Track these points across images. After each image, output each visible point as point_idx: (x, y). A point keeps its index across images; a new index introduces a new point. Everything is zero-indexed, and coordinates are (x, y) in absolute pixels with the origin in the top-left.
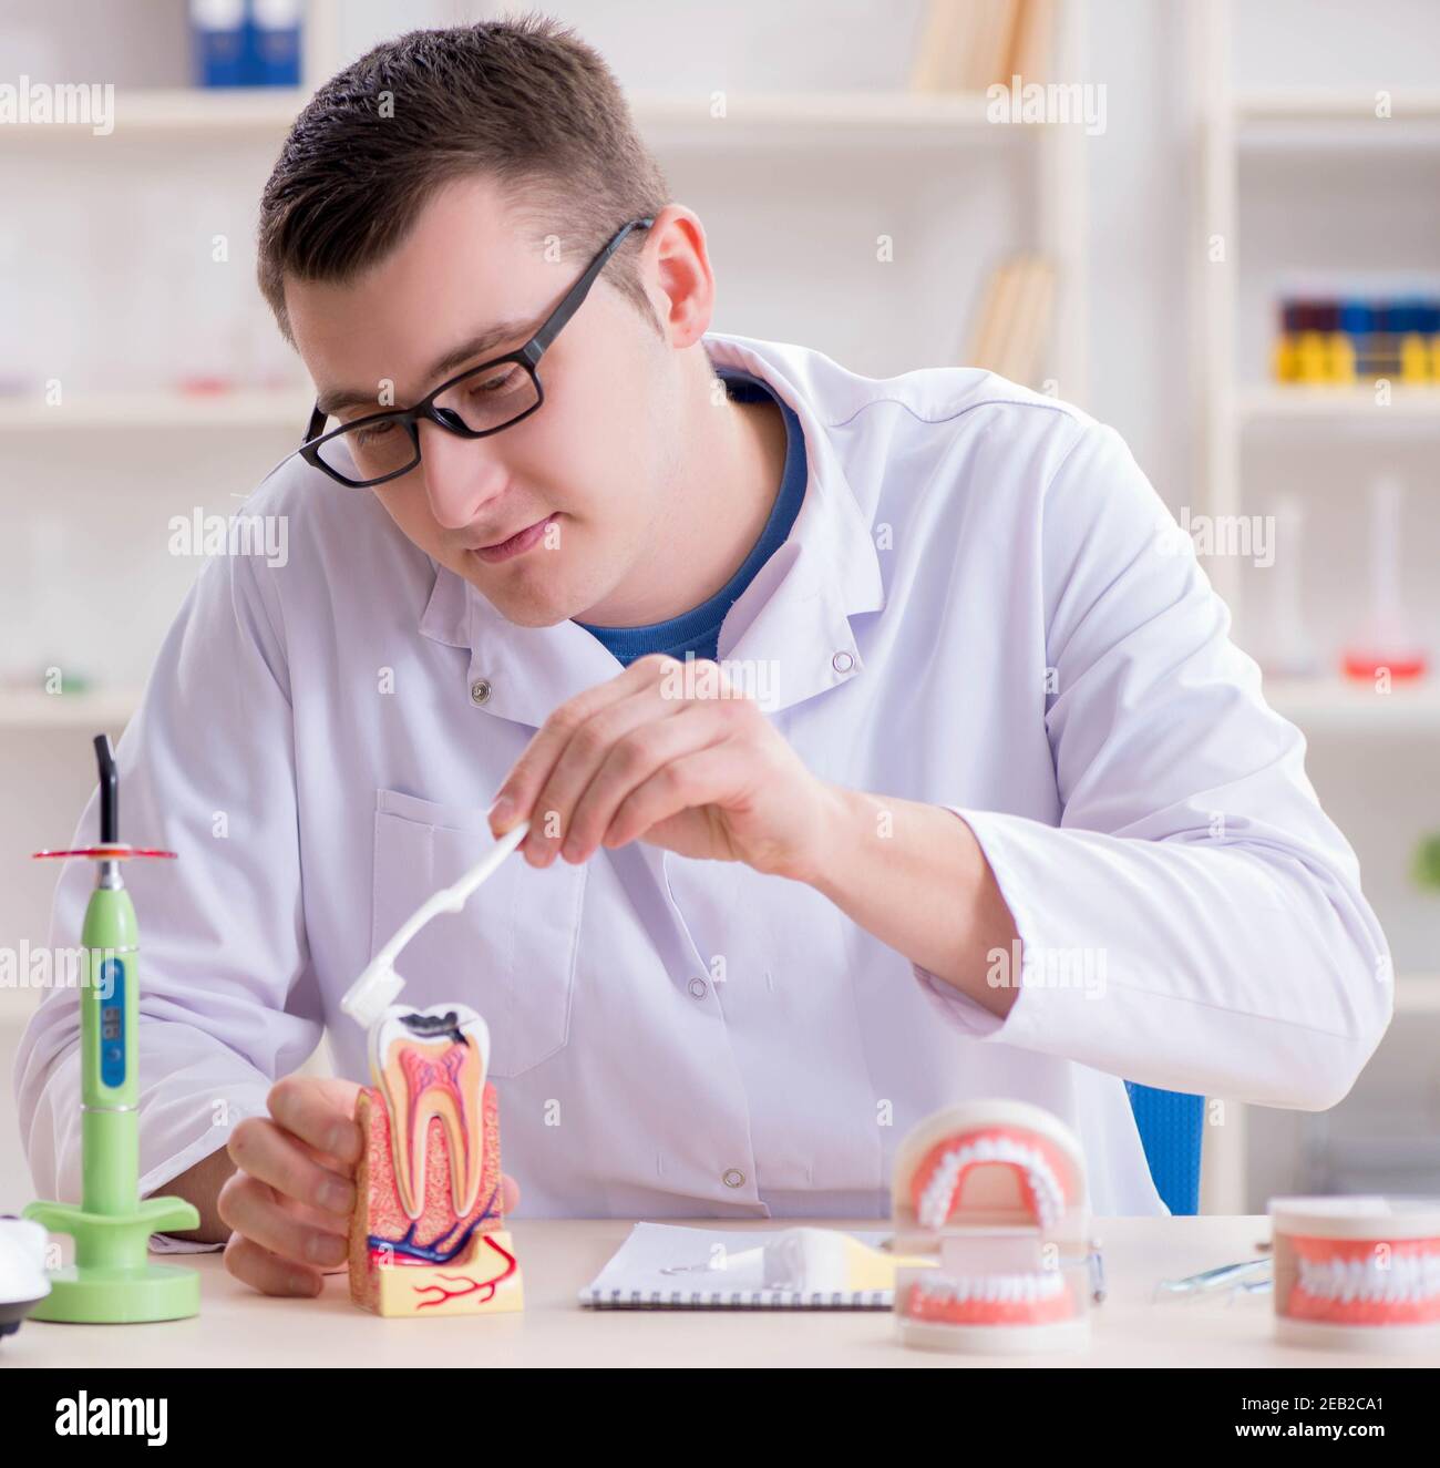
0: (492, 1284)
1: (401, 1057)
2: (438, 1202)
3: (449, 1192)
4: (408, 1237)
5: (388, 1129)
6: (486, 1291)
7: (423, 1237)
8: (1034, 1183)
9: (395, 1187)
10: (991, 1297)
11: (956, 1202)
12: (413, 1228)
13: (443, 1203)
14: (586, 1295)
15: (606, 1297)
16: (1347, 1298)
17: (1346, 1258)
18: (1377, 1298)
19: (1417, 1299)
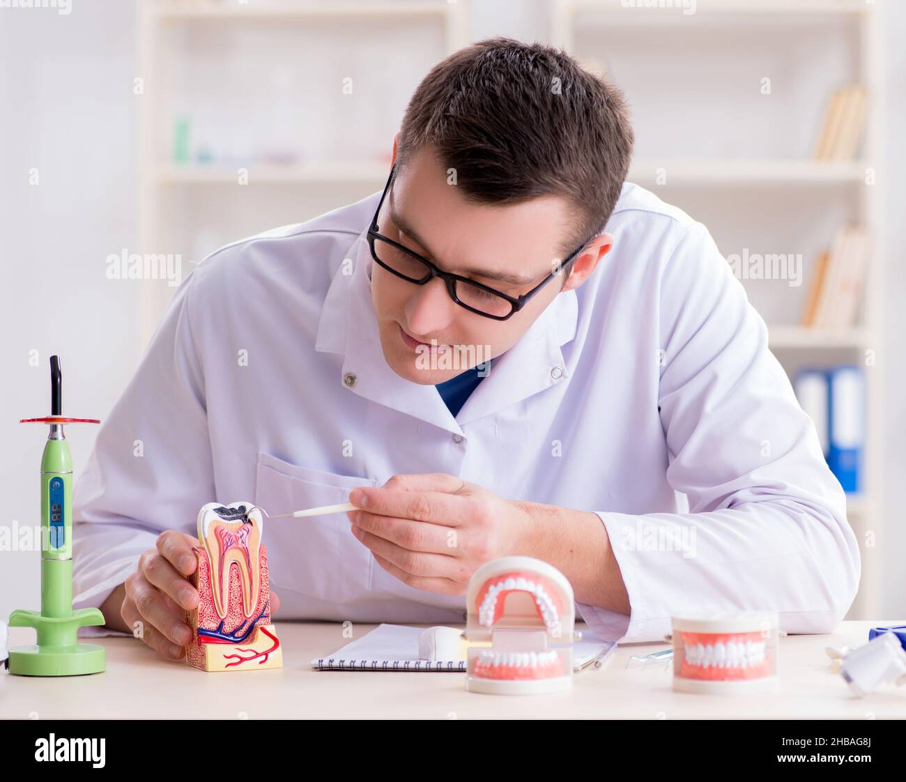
0: (266, 654)
1: (216, 531)
2: (235, 609)
3: (242, 604)
4: (220, 628)
5: (208, 570)
6: (263, 658)
7: (228, 628)
8: (539, 602)
9: (212, 601)
10: (511, 664)
11: (500, 611)
12: (222, 623)
13: (238, 610)
14: (315, 662)
15: (326, 663)
16: (706, 665)
17: (705, 644)
18: (721, 666)
19: (744, 666)
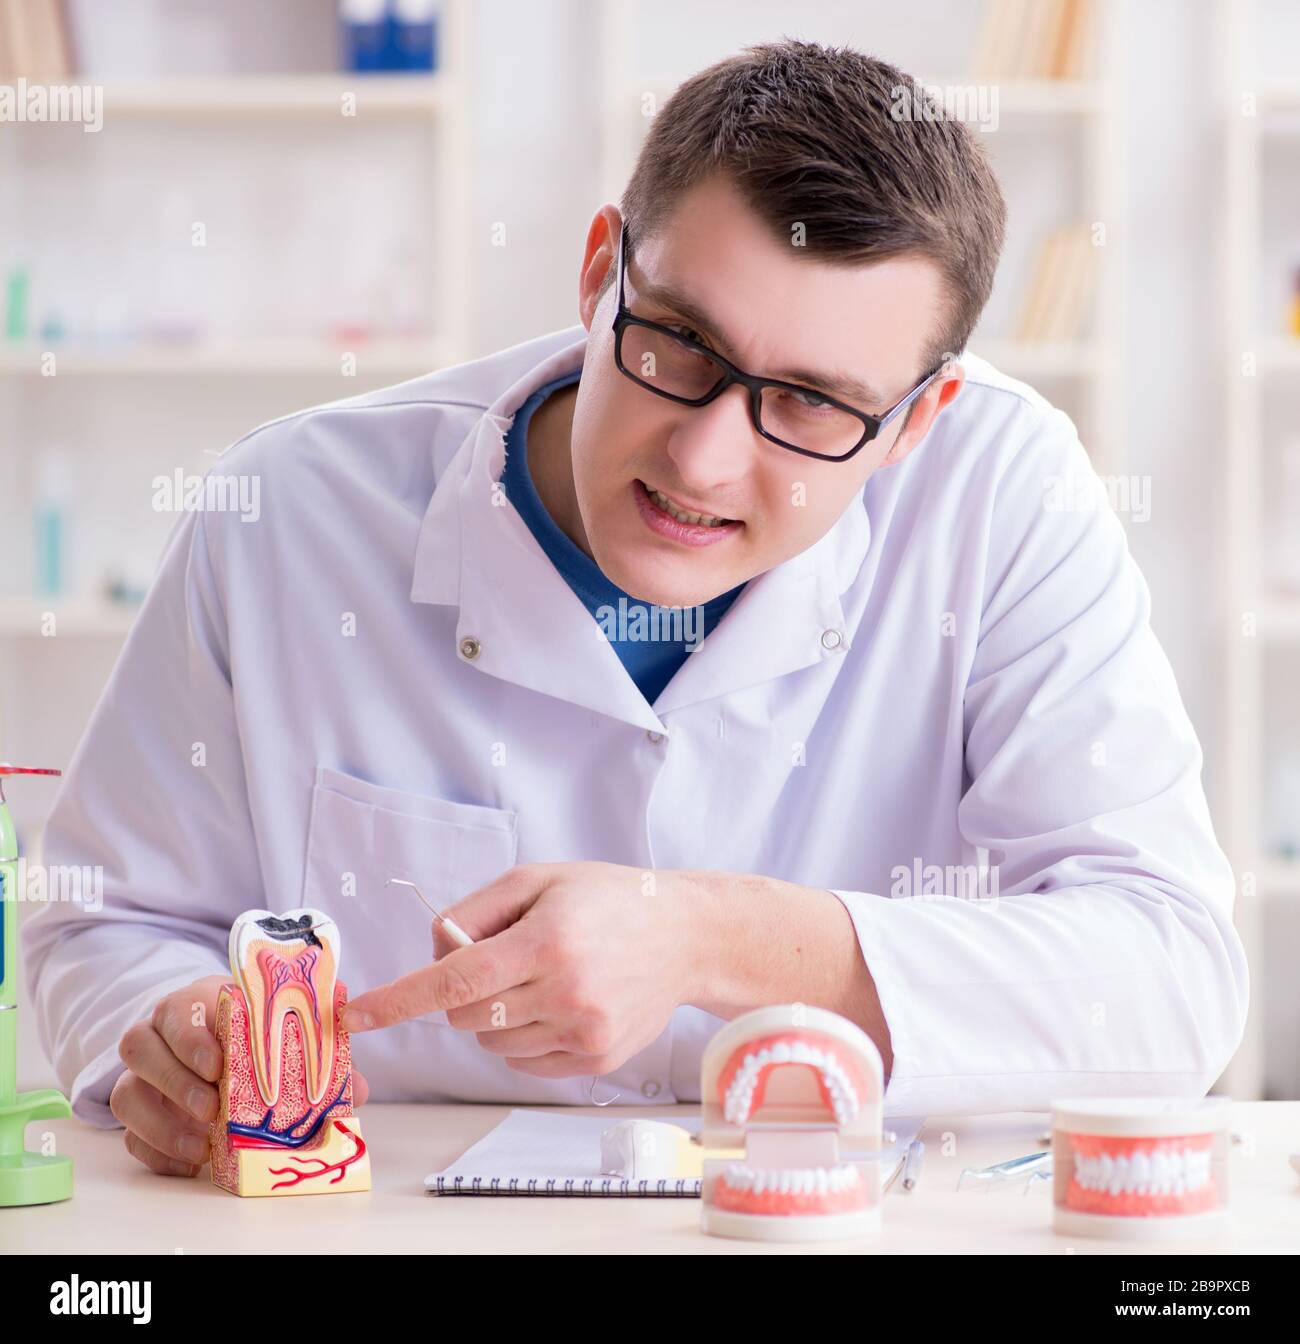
0: (342, 1166)
1: (259, 958)
2: (293, 1090)
3: (303, 1081)
4: (266, 1122)
5: (247, 1024)
6: (337, 1173)
7: (279, 1122)
8: (828, 1083)
9: (253, 1076)
10: (784, 1190)
11: (759, 1099)
12: (269, 1114)
13: (297, 1091)
14: (431, 1181)
15: (449, 1183)
16: (1115, 1191)
17: (1113, 1154)
18: (1142, 1191)
19: (1179, 1192)
